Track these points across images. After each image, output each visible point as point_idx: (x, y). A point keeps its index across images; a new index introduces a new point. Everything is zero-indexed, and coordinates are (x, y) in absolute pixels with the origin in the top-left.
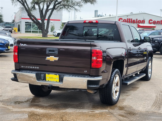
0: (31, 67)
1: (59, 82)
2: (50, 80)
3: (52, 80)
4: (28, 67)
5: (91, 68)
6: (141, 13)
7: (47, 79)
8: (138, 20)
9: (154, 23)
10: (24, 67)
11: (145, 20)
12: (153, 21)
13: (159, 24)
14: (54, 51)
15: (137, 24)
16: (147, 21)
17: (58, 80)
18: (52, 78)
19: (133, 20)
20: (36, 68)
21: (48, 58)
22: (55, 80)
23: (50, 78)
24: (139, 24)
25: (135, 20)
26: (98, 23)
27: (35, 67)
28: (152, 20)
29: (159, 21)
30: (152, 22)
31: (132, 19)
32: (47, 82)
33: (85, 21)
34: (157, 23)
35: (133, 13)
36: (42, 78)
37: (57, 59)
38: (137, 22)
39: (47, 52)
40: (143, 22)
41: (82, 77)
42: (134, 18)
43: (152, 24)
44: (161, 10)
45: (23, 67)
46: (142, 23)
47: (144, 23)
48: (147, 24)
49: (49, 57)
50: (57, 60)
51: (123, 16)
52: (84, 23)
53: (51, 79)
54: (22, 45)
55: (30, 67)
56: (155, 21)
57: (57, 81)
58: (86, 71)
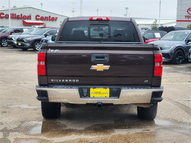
0: (67, 81)
1: (110, 97)
2: (95, 95)
3: (99, 96)
4: (62, 81)
5: (153, 77)
6: (26, 7)
7: (91, 95)
8: (23, 15)
9: (42, 19)
10: (56, 81)
11: (31, 16)
12: (41, 16)
13: (47, 20)
14: (103, 57)
15: (22, 20)
16: (33, 17)
17: (108, 95)
18: (100, 93)
19: (17, 16)
20: (74, 81)
21: (94, 67)
22: (104, 95)
23: (96, 93)
24: (24, 20)
25: (19, 16)
26: (109, 20)
27: (72, 81)
28: (39, 16)
29: (47, 17)
30: (40, 18)
31: (15, 14)
32: (92, 98)
33: (92, 18)
34: (45, 20)
35: (16, 7)
36: (84, 94)
37: (107, 67)
38: (21, 18)
39: (93, 59)
40: (29, 17)
41: (141, 89)
42: (18, 13)
43: (40, 20)
44: (41, 4)
45: (54, 80)
46: (28, 19)
47: (30, 19)
48: (33, 21)
49: (96, 65)
50: (108, 69)
51: (5, 10)
52: (90, 20)
53: (98, 94)
54: (52, 50)
55: (65, 81)
56: (43, 17)
57: (106, 97)
58: (147, 81)
